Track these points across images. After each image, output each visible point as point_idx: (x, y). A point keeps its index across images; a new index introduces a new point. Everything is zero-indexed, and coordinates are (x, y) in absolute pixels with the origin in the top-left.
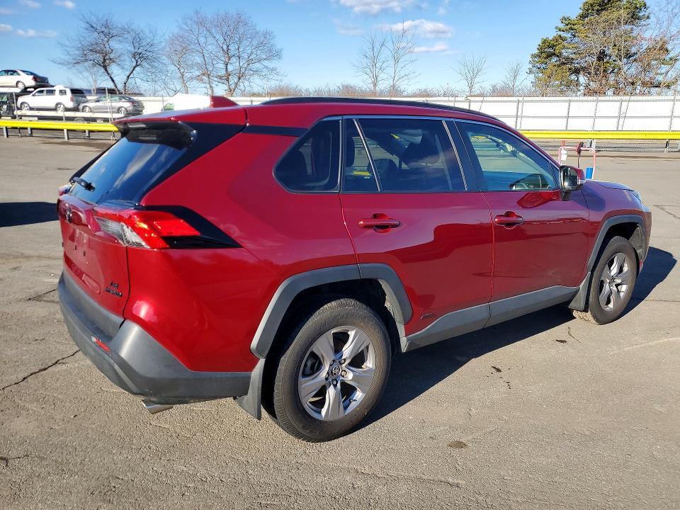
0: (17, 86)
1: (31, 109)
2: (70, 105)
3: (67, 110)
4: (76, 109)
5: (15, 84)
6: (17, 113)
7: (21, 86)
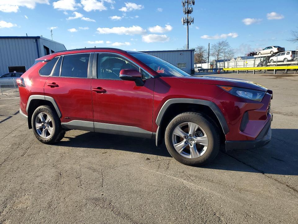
0: (270, 53)
1: (274, 62)
2: (290, 58)
3: (288, 61)
4: (292, 60)
5: (270, 52)
6: (268, 64)
7: (272, 53)
